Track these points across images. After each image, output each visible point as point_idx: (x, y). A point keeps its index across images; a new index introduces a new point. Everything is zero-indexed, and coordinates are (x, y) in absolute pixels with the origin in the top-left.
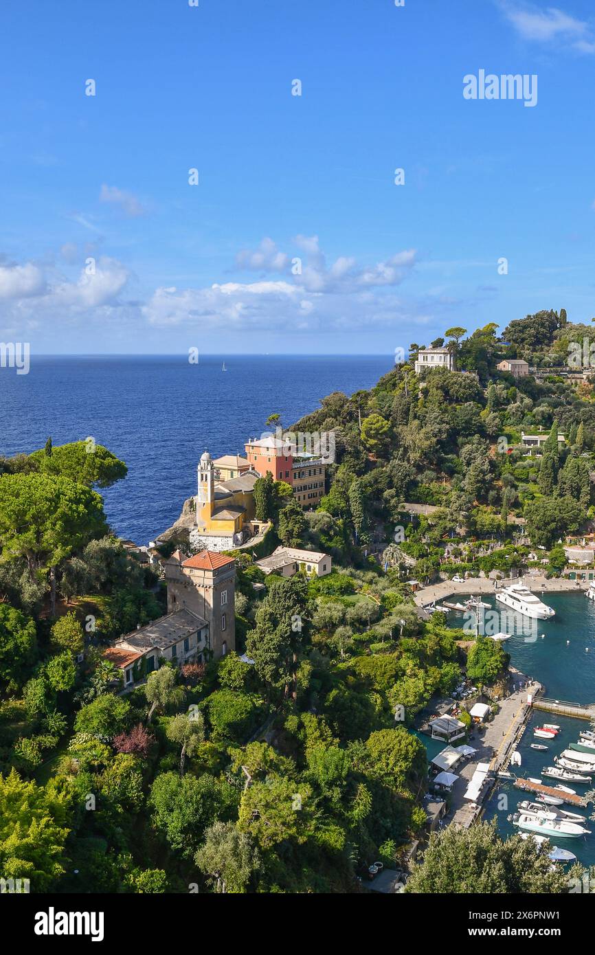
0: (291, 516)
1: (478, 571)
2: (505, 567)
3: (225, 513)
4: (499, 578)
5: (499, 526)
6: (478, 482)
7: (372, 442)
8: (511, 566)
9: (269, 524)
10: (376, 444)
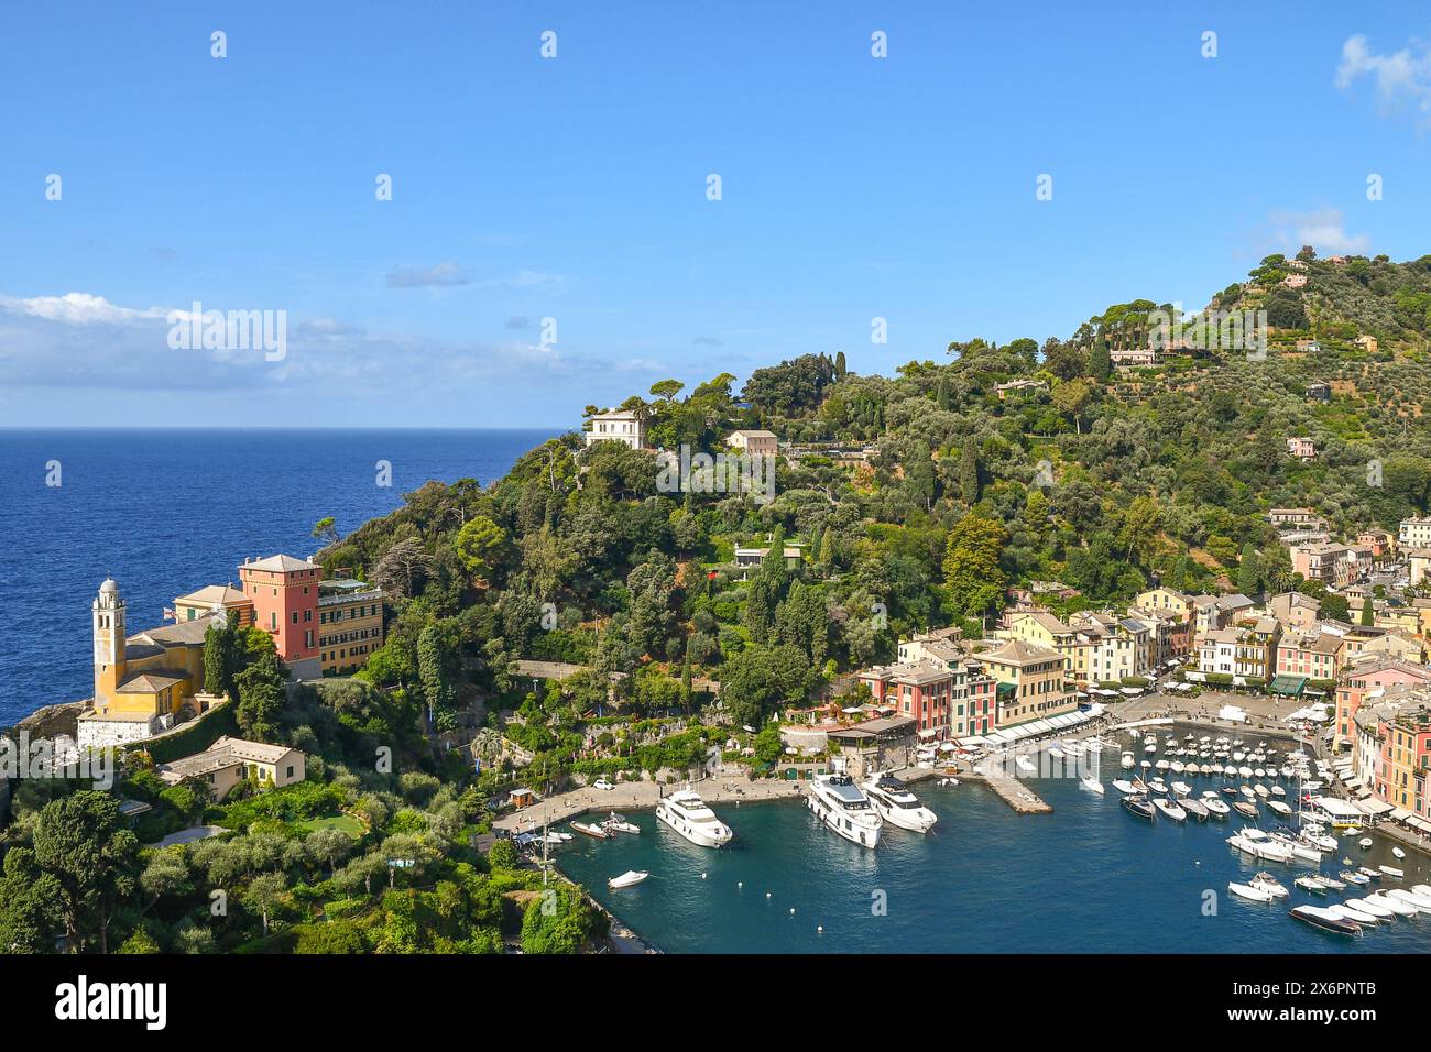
0: (253, 685)
1: (639, 769)
2: (681, 763)
3: (142, 682)
4: (671, 780)
5: (677, 696)
6: (648, 624)
7: (475, 561)
8: (691, 761)
9: (226, 699)
10: (480, 565)
